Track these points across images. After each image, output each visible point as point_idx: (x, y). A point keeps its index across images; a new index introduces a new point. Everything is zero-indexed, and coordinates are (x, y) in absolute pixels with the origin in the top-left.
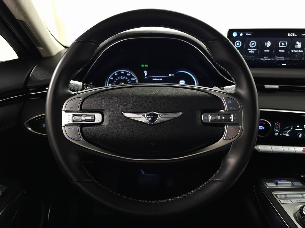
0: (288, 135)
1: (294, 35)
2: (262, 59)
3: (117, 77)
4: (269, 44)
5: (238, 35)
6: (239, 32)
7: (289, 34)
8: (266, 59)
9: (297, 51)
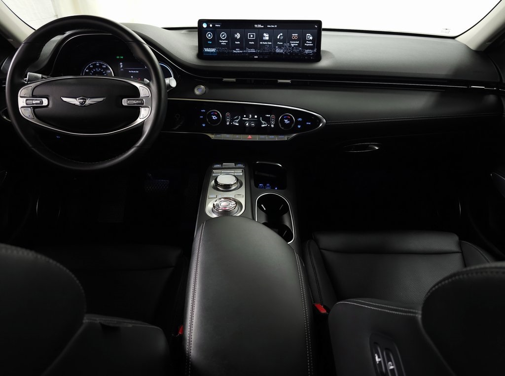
0: (237, 124)
1: (260, 26)
2: (234, 51)
3: (92, 69)
4: (238, 36)
5: (208, 26)
6: (209, 23)
7: (256, 26)
8: (238, 51)
9: (266, 43)
